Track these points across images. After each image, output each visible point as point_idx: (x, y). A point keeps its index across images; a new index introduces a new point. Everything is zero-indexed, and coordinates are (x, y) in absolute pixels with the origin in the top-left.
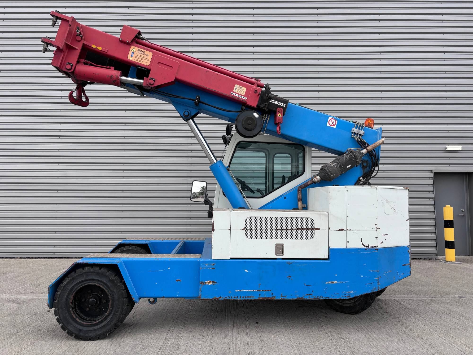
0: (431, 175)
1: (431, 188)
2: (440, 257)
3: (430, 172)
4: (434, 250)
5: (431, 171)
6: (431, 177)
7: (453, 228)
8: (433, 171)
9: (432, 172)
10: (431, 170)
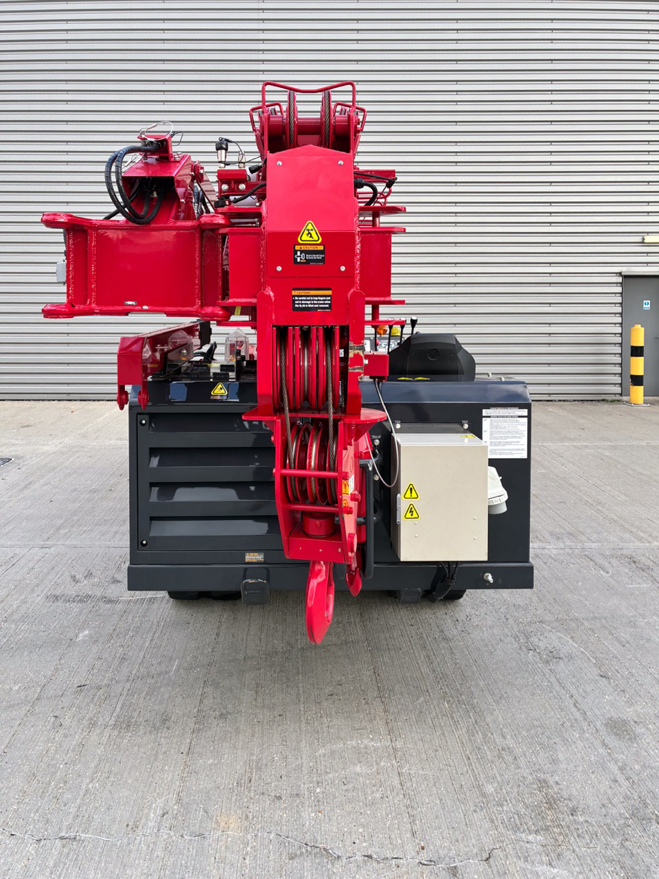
0: (620, 280)
1: (619, 299)
2: (625, 398)
3: (618, 275)
4: (618, 389)
5: (620, 274)
6: (620, 283)
7: (642, 356)
8: (623, 274)
9: (621, 276)
10: (619, 271)
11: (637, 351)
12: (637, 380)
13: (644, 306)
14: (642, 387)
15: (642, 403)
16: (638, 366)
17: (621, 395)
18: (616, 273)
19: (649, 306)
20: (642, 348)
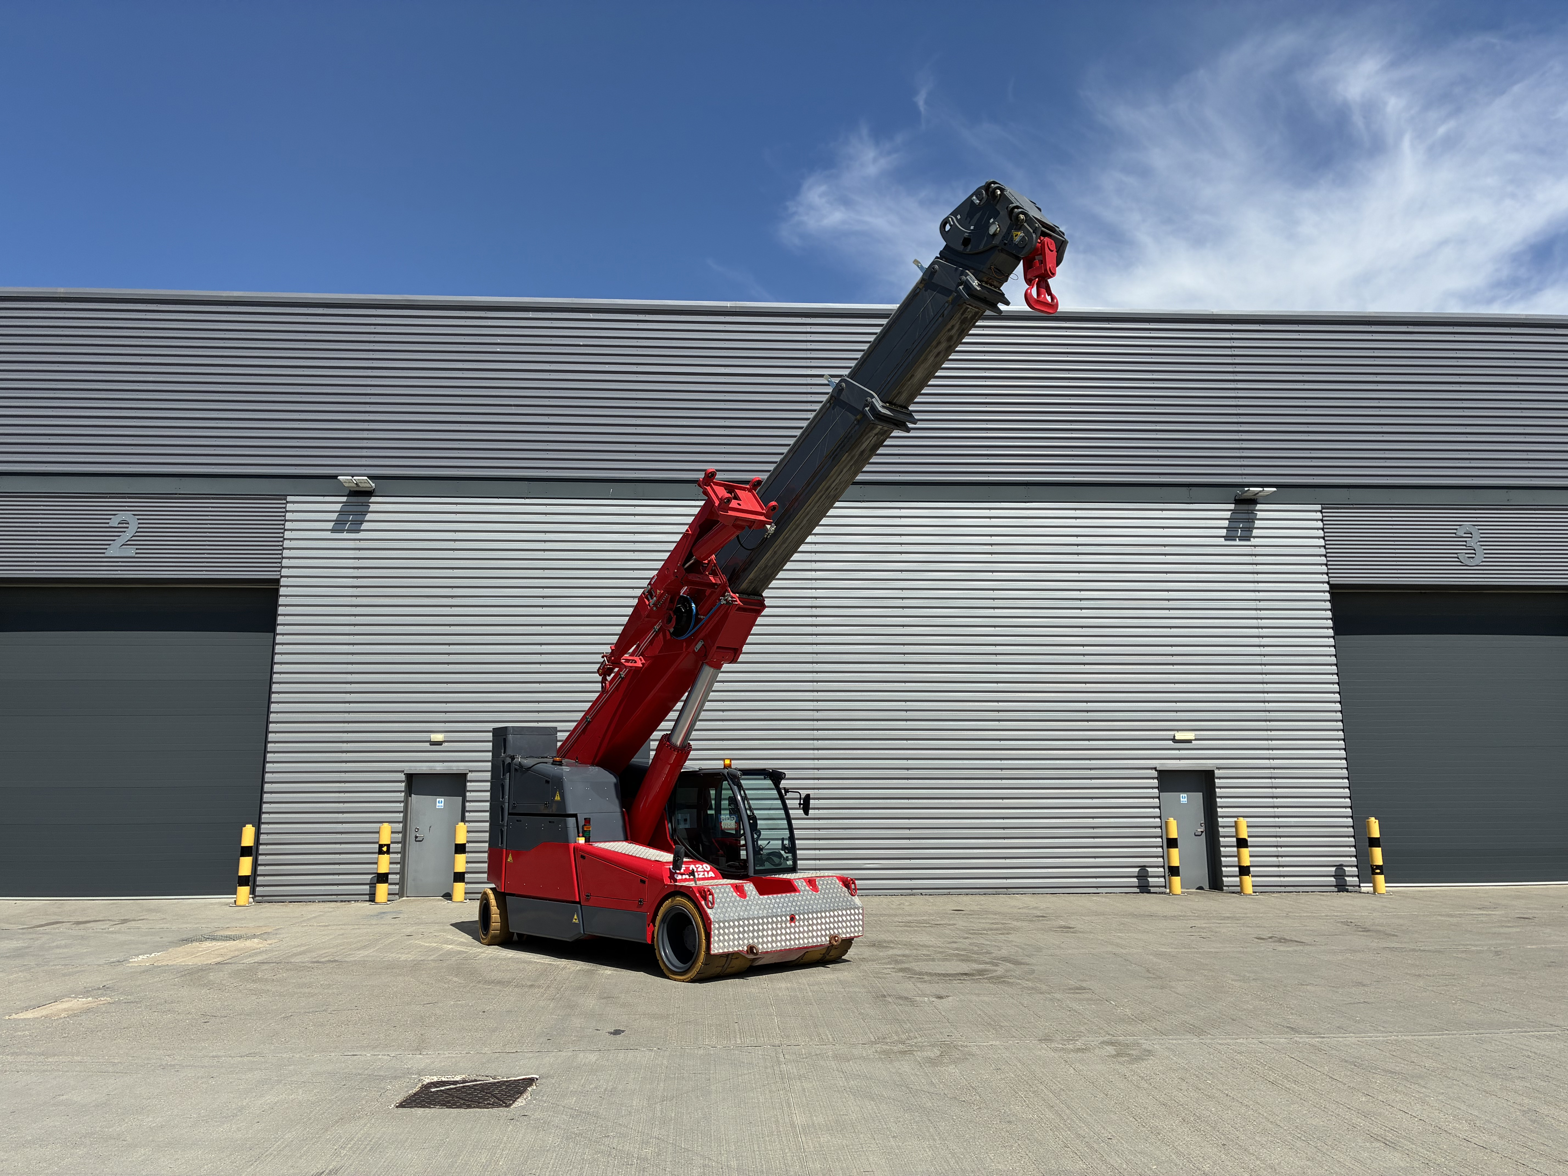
11: (1172, 843)
12: (1174, 871)
13: (1182, 799)
14: (1179, 878)
15: (1180, 893)
16: (1175, 857)
17: (1165, 887)
18: (1152, 769)
19: (1186, 799)
20: (1176, 839)
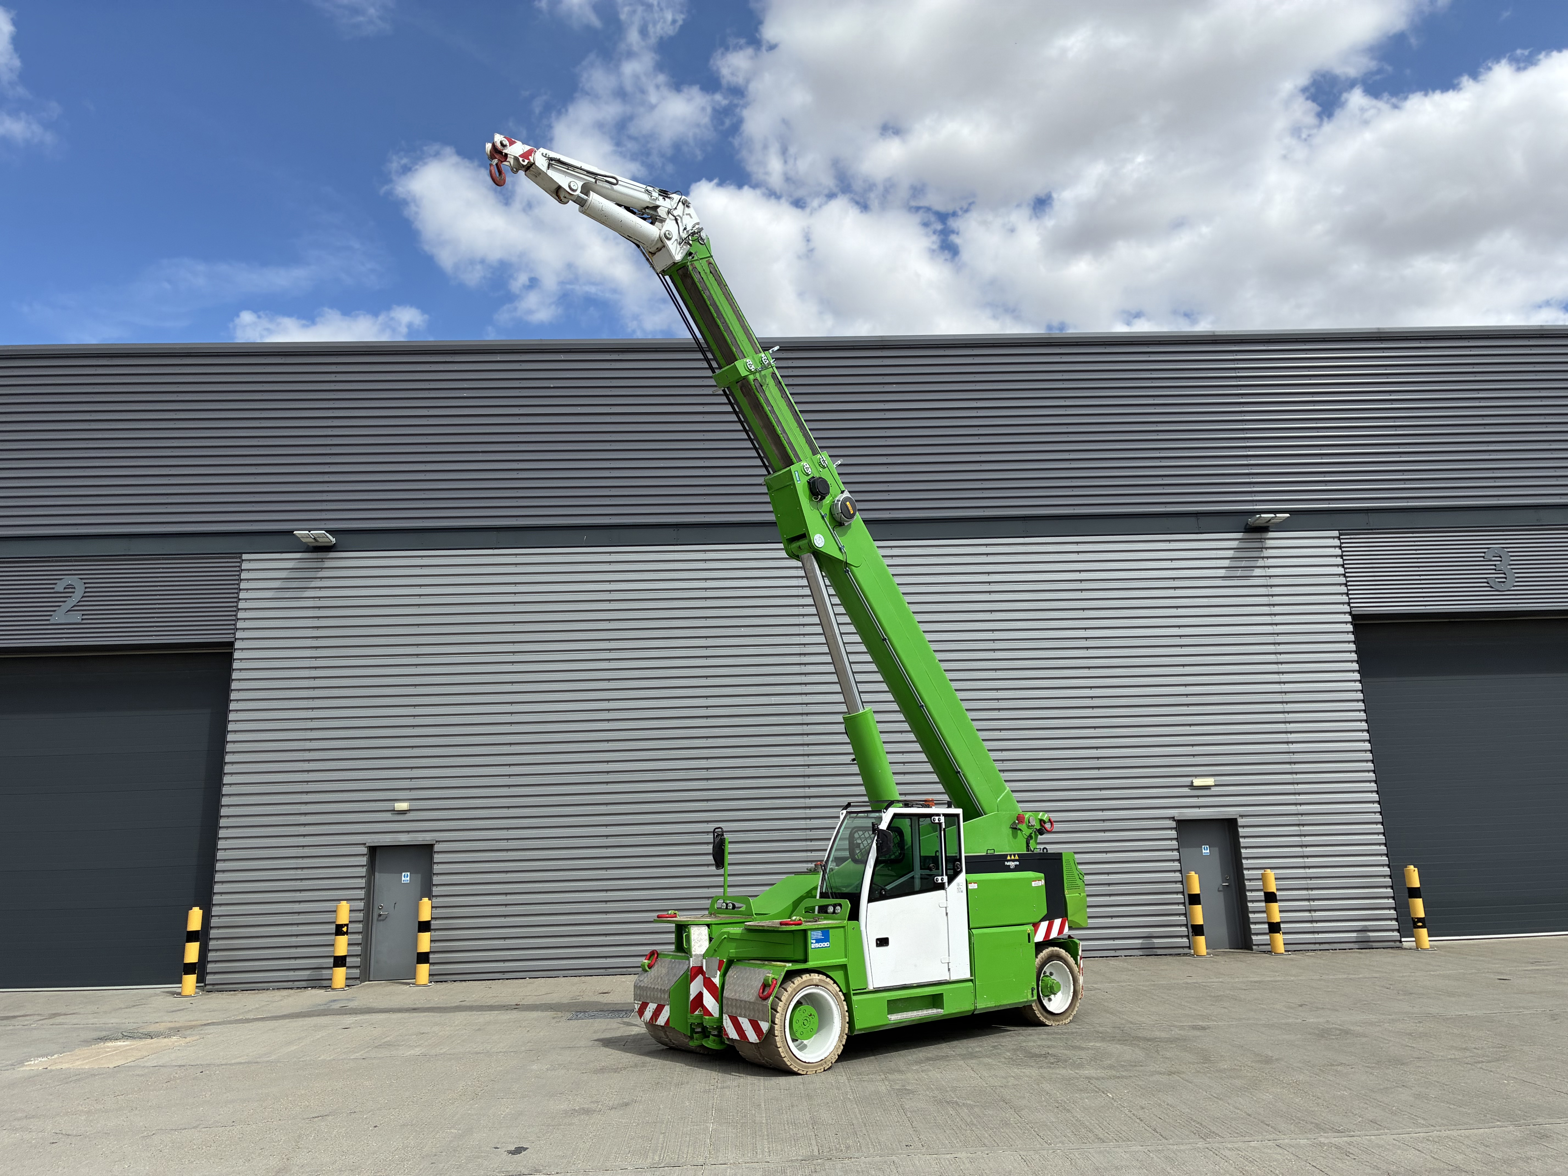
0: (1174, 824)
1: (1175, 845)
2: (1192, 951)
3: (1171, 820)
4: (1185, 941)
5: (1173, 818)
6: (1174, 828)
7: (1201, 905)
8: (1176, 818)
9: (1175, 820)
10: (1172, 816)
11: (1194, 899)
12: (1198, 930)
13: (1204, 851)
14: (1203, 937)
15: (1205, 954)
16: (1198, 915)
17: (1189, 948)
18: (1169, 819)
19: (1208, 851)
20: (1198, 895)
